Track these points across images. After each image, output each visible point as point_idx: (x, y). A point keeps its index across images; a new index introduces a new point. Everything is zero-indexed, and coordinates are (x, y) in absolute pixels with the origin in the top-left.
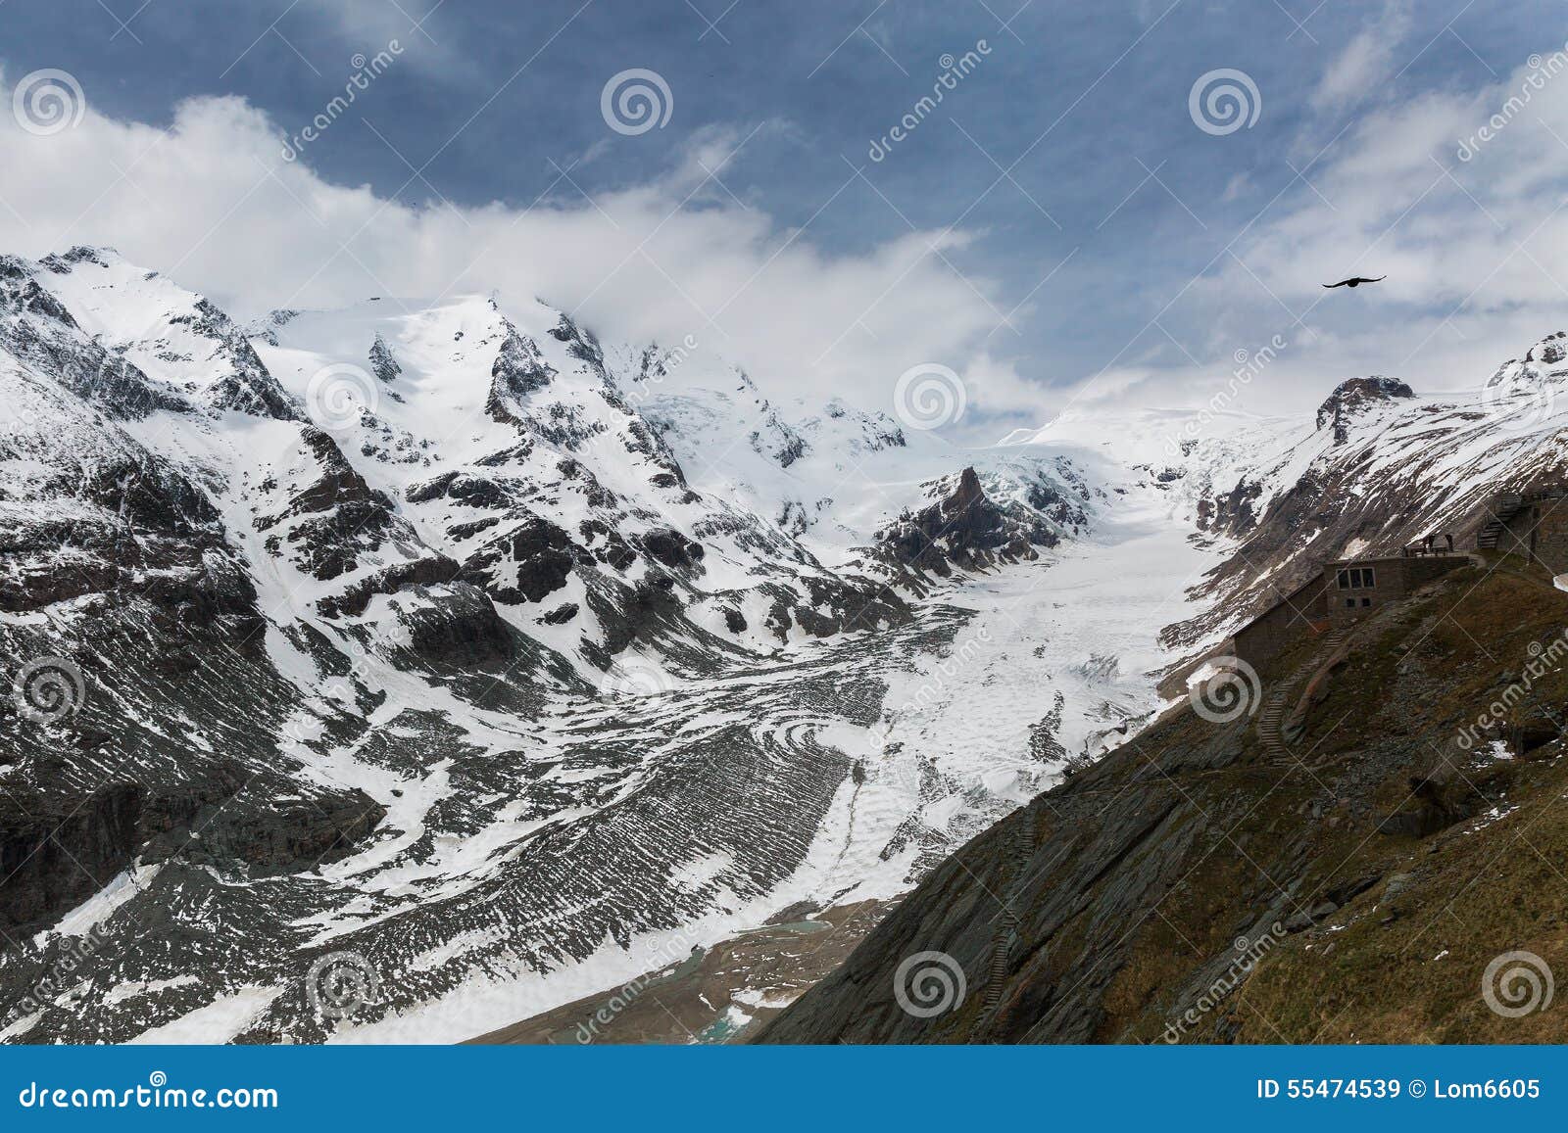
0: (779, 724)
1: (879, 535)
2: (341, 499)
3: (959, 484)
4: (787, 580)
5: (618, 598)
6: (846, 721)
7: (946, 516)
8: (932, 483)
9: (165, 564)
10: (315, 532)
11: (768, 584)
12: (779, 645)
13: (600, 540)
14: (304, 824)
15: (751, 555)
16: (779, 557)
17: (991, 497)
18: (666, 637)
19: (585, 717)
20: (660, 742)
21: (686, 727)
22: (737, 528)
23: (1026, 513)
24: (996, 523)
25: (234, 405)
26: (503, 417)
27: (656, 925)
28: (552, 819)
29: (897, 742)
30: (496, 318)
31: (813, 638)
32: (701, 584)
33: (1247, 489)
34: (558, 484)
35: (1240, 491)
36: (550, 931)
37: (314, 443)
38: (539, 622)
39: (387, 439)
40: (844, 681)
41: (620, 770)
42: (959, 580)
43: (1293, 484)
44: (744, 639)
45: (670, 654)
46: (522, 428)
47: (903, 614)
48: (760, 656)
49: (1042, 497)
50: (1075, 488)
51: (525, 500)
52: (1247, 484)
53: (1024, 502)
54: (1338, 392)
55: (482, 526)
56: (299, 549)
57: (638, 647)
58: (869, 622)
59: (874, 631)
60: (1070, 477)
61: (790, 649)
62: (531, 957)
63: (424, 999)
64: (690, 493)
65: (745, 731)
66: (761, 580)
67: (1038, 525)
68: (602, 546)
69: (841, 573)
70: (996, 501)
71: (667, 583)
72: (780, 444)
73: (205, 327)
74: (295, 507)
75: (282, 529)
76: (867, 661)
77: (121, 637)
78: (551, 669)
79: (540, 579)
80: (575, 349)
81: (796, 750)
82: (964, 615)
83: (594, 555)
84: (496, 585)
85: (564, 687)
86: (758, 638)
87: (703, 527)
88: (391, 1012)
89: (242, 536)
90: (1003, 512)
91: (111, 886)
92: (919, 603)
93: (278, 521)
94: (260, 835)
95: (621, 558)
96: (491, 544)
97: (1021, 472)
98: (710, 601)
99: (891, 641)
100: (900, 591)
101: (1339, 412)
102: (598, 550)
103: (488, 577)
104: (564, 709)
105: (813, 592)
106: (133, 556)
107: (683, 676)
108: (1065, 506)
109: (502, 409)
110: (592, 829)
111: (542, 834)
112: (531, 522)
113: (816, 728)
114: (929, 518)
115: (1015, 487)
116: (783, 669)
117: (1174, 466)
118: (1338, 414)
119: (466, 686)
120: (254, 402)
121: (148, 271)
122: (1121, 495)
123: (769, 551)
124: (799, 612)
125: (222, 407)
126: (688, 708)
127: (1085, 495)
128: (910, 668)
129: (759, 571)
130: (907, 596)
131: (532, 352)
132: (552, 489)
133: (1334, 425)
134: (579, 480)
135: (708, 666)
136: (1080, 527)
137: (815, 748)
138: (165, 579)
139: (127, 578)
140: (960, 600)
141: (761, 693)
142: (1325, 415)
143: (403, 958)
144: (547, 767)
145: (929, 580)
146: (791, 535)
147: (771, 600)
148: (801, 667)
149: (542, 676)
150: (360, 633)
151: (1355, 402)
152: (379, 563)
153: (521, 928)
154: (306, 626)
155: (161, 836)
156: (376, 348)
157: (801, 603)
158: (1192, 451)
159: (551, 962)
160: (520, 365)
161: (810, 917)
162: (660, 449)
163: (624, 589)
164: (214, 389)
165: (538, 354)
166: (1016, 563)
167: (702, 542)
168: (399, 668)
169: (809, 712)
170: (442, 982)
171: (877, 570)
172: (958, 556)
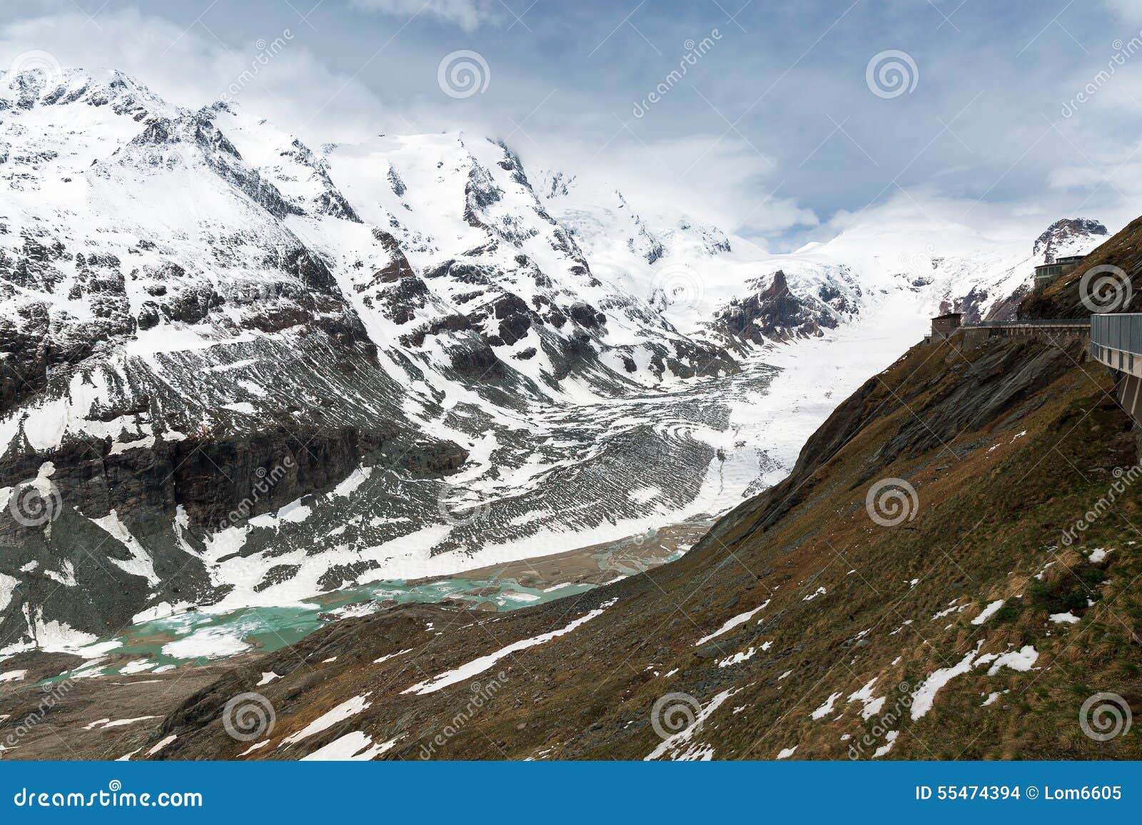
0: (669, 426)
1: (716, 315)
2: (402, 275)
3: (772, 281)
4: (661, 341)
5: (559, 346)
6: (708, 428)
7: (762, 303)
8: (753, 280)
9: (328, 310)
10: (391, 295)
11: (650, 343)
12: (657, 382)
13: (545, 309)
14: (433, 455)
15: (635, 324)
16: (652, 325)
17: (792, 291)
18: (589, 372)
19: (553, 415)
20: (602, 431)
21: (614, 424)
22: (626, 304)
23: (817, 304)
24: (796, 310)
25: (328, 211)
26: (476, 223)
27: (628, 517)
28: (557, 464)
29: (742, 441)
30: (463, 153)
31: (678, 378)
32: (606, 340)
33: (977, 295)
34: (516, 270)
35: (972, 296)
36: (574, 514)
37: (381, 239)
38: (514, 357)
39: (406, 235)
40: (704, 404)
41: (585, 443)
42: (769, 347)
43: (1009, 294)
44: (636, 377)
45: (593, 382)
46: (490, 231)
47: (735, 368)
48: (646, 388)
49: (827, 295)
50: (851, 288)
51: (496, 280)
52: (977, 292)
53: (816, 296)
54: (1051, 229)
55: (474, 296)
56: (384, 305)
57: (573, 377)
58: (713, 371)
59: (717, 378)
60: (849, 280)
61: (663, 384)
62: (569, 524)
63: (522, 537)
64: (595, 280)
65: (650, 428)
66: (644, 339)
67: (825, 313)
68: (546, 312)
69: (694, 338)
70: (796, 295)
71: (586, 338)
72: (649, 248)
73: (302, 159)
74: (377, 279)
75: (371, 292)
76: (717, 394)
77: (318, 350)
78: (525, 385)
79: (512, 331)
80: (515, 176)
81: (682, 441)
82: (775, 370)
83: (542, 317)
84: (486, 333)
85: (535, 397)
86: (644, 376)
87: (604, 303)
88: (508, 540)
89: (350, 295)
90: (800, 302)
91: (353, 475)
92: (743, 361)
93: (368, 287)
94: (414, 458)
95: (558, 321)
96: (481, 308)
97: (814, 275)
98: (613, 352)
99: (730, 383)
100: (731, 352)
101: (1050, 243)
102: (544, 315)
103: (481, 328)
104: (540, 410)
105: (677, 349)
106: (310, 304)
107: (603, 396)
108: (844, 301)
109: (475, 218)
110: (582, 470)
111: (555, 471)
112: (506, 295)
113: (691, 430)
114: (750, 305)
115: (810, 285)
116: (664, 396)
117: (925, 276)
118: (1049, 245)
119: (485, 392)
120: (339, 210)
121: (260, 119)
122: (883, 295)
123: (646, 322)
124: (669, 361)
125: (321, 213)
126: (612, 414)
127: (859, 293)
128: (744, 400)
129: (641, 333)
130: (735, 356)
131: (488, 178)
132: (512, 273)
133: (1045, 252)
134: (529, 268)
135: (617, 392)
136: (854, 315)
137: (692, 441)
138: (329, 319)
139: (312, 317)
140: (772, 359)
141: (654, 408)
142: (1041, 244)
143: (506, 519)
144: (545, 438)
145: (749, 346)
146: (658, 311)
147: (652, 353)
148: (674, 395)
149: (522, 390)
150: (424, 357)
151: (1064, 236)
152: (426, 316)
153: (559, 511)
154: (396, 351)
155: (369, 454)
156: (391, 172)
157: (670, 356)
158: (939, 265)
159: (579, 527)
160: (482, 187)
161: (708, 520)
162: (574, 249)
163: (562, 340)
164: (316, 201)
165: (492, 179)
166: (808, 338)
167: (605, 313)
168: (448, 379)
169: (685, 421)
170: (529, 530)
171: (715, 337)
172: (769, 331)
